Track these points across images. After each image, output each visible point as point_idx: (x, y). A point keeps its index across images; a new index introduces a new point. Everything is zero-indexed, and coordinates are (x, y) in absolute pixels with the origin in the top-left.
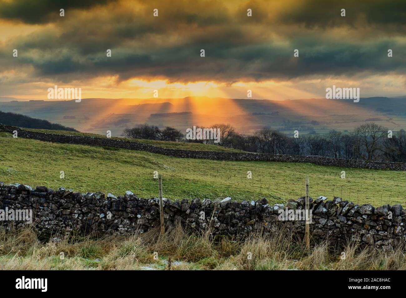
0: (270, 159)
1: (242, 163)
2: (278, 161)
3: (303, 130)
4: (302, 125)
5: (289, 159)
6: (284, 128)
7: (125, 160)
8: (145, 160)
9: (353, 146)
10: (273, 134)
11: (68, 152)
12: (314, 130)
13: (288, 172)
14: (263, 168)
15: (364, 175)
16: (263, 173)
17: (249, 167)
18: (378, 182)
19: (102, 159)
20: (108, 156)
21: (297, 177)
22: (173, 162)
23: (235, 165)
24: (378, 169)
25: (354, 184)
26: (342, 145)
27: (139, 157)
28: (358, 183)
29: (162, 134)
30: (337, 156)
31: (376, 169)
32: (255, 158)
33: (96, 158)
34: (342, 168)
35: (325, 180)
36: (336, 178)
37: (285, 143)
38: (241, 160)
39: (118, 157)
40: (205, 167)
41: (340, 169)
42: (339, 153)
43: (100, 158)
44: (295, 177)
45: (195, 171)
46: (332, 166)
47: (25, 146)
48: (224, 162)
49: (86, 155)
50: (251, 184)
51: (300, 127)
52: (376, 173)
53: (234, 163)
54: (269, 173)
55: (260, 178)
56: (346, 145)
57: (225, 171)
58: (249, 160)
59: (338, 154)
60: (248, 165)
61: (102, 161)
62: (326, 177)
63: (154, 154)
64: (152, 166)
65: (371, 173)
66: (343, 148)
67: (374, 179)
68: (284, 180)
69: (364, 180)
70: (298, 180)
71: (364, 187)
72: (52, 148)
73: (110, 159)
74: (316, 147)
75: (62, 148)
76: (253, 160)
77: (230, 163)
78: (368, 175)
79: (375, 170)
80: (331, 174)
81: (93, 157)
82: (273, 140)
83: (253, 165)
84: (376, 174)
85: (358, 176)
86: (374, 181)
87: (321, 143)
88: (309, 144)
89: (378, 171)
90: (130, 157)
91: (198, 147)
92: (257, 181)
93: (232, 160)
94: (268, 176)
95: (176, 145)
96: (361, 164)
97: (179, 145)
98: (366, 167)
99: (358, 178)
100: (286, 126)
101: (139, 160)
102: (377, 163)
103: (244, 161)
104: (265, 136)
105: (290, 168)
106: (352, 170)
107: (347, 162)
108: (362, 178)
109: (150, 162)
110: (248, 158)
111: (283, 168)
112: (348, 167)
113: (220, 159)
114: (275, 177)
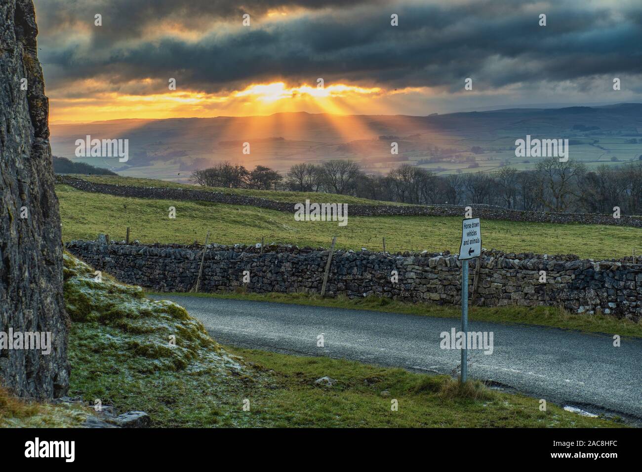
0: (418, 213)
1: (383, 219)
2: (430, 215)
3: (459, 163)
4: (457, 154)
5: (444, 212)
6: (429, 160)
7: (234, 219)
8: (258, 219)
9: (533, 189)
10: (416, 174)
11: (159, 210)
12: (477, 162)
13: (444, 230)
14: (411, 225)
15: (544, 231)
16: (410, 231)
17: (392, 224)
18: (561, 240)
19: (204, 218)
20: (210, 214)
21: (456, 236)
22: (291, 220)
23: (373, 222)
24: (563, 223)
25: (530, 244)
26: (518, 187)
27: (251, 215)
28: (535, 241)
29: (250, 177)
30: (511, 204)
31: (561, 223)
32: (399, 212)
33: (196, 218)
34: (515, 223)
35: (492, 239)
36: (507, 236)
37: (434, 186)
38: (380, 215)
39: (224, 216)
40: (335, 227)
41: (512, 224)
42: (514, 199)
43: (201, 217)
44: (453, 236)
45: (324, 232)
46: (502, 220)
47: (102, 203)
48: (358, 218)
49: (182, 213)
50: (399, 247)
51: (454, 158)
52: (561, 228)
53: (372, 219)
54: (419, 232)
55: (408, 238)
56: (524, 188)
57: (362, 231)
58: (390, 215)
59: (512, 202)
60: (391, 222)
61: (205, 222)
62: (494, 235)
63: (264, 210)
64: (269, 226)
65: (553, 228)
66: (520, 193)
67: (557, 237)
68: (440, 240)
69: (544, 238)
70: (457, 239)
71: (543, 247)
72: (138, 206)
73: (214, 218)
74: (480, 191)
75: (150, 206)
76: (396, 214)
77: (366, 219)
78: (549, 232)
79: (558, 225)
80: (501, 231)
81: (192, 217)
82: (417, 183)
83: (397, 221)
84: (560, 231)
85: (536, 233)
86: (556, 240)
87: (487, 185)
88: (470, 188)
89: (563, 225)
90: (239, 215)
91: (318, 198)
92: (405, 242)
93: (368, 215)
94: (419, 236)
95: (287, 196)
96: (540, 217)
97: (292, 195)
98: (546, 221)
99: (536, 236)
100: (433, 157)
101: (251, 218)
102: (561, 215)
103: (384, 216)
104: (404, 176)
105: (445, 224)
106: (529, 225)
107: (521, 215)
108: (541, 235)
109: (266, 222)
110: (390, 213)
111: (436, 224)
112: (523, 221)
113: (351, 214)
114: (427, 237)
